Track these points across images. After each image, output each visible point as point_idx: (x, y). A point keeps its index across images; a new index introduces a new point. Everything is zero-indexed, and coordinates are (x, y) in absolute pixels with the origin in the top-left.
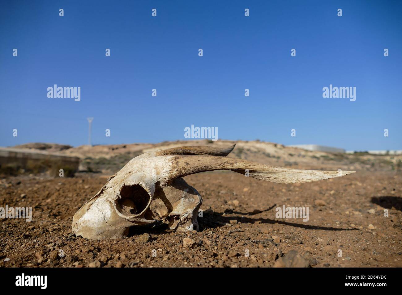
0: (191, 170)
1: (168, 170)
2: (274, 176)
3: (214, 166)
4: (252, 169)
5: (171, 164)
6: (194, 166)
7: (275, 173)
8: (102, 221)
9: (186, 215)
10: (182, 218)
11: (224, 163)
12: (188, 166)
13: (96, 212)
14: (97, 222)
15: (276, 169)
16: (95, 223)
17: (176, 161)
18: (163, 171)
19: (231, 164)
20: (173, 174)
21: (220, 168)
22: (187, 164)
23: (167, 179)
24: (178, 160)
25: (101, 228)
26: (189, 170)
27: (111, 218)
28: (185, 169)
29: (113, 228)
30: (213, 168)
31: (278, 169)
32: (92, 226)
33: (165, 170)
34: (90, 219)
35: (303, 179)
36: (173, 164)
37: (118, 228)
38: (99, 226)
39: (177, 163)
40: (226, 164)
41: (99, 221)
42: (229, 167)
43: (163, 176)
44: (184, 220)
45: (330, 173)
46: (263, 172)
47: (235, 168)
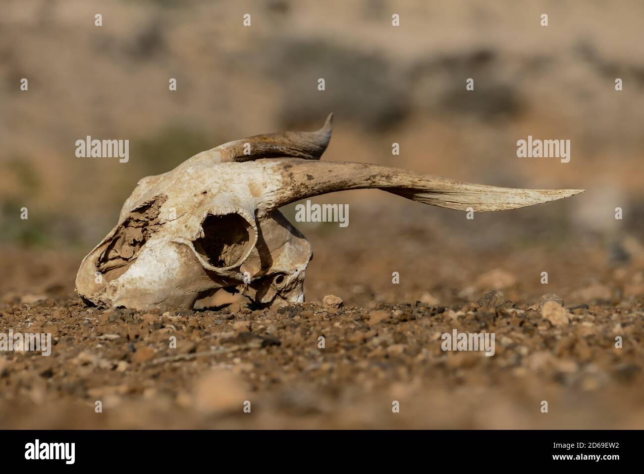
0: (316, 188)
1: (275, 188)
2: (461, 199)
3: (356, 181)
4: (423, 186)
5: (279, 177)
6: (323, 181)
7: (463, 194)
8: (165, 279)
9: (296, 275)
10: (288, 280)
11: (374, 176)
12: (312, 181)
13: (152, 264)
14: (157, 280)
15: (464, 186)
16: (155, 282)
17: (289, 173)
18: (267, 190)
19: (388, 177)
20: (285, 195)
21: (368, 185)
22: (310, 178)
23: (273, 205)
24: (291, 170)
25: (164, 291)
26: (313, 187)
27: (180, 274)
28: (307, 187)
29: (180, 292)
30: (355, 184)
31: (468, 187)
32: (148, 287)
33: (270, 187)
34: (143, 276)
35: (508, 203)
36: (283, 177)
37: (187, 293)
38: (161, 287)
39: (291, 175)
40: (378, 178)
41: (160, 279)
42: (384, 183)
43: (266, 199)
44: (292, 283)
45: (550, 193)
46: (442, 193)
47: (393, 185)
